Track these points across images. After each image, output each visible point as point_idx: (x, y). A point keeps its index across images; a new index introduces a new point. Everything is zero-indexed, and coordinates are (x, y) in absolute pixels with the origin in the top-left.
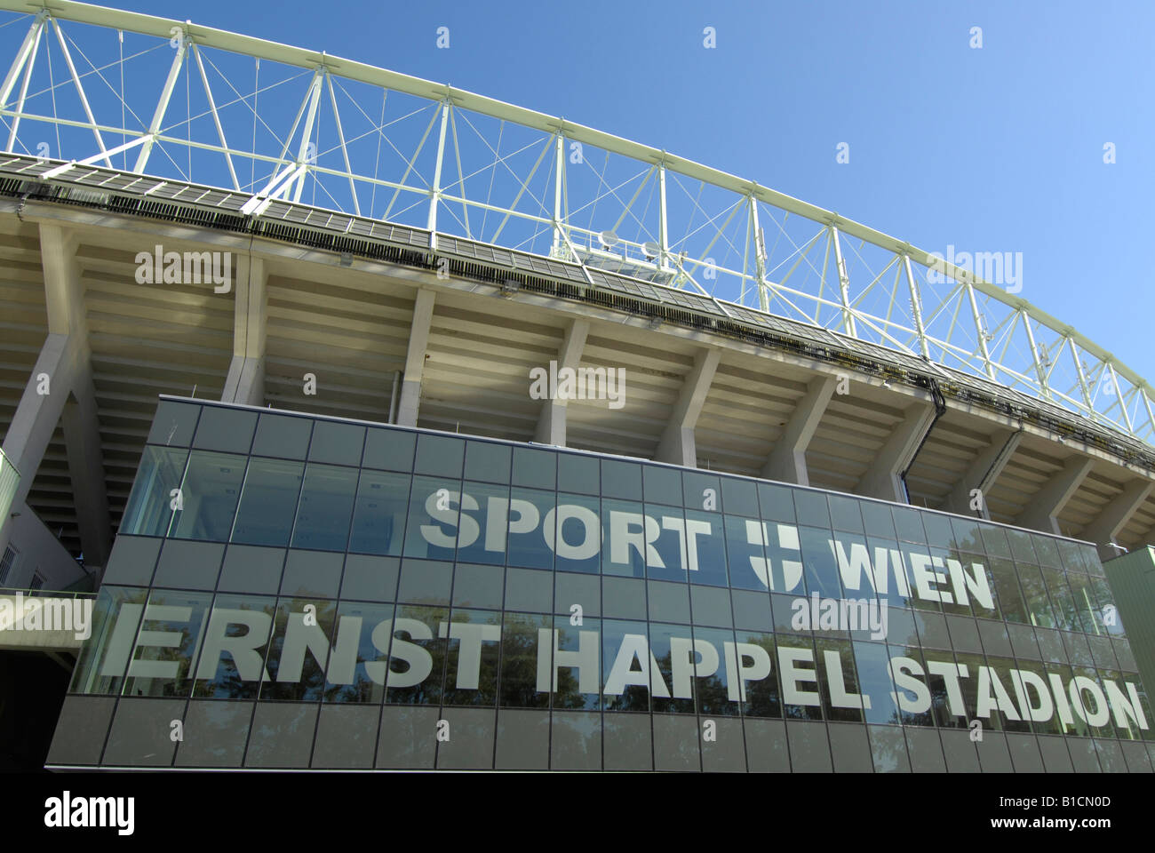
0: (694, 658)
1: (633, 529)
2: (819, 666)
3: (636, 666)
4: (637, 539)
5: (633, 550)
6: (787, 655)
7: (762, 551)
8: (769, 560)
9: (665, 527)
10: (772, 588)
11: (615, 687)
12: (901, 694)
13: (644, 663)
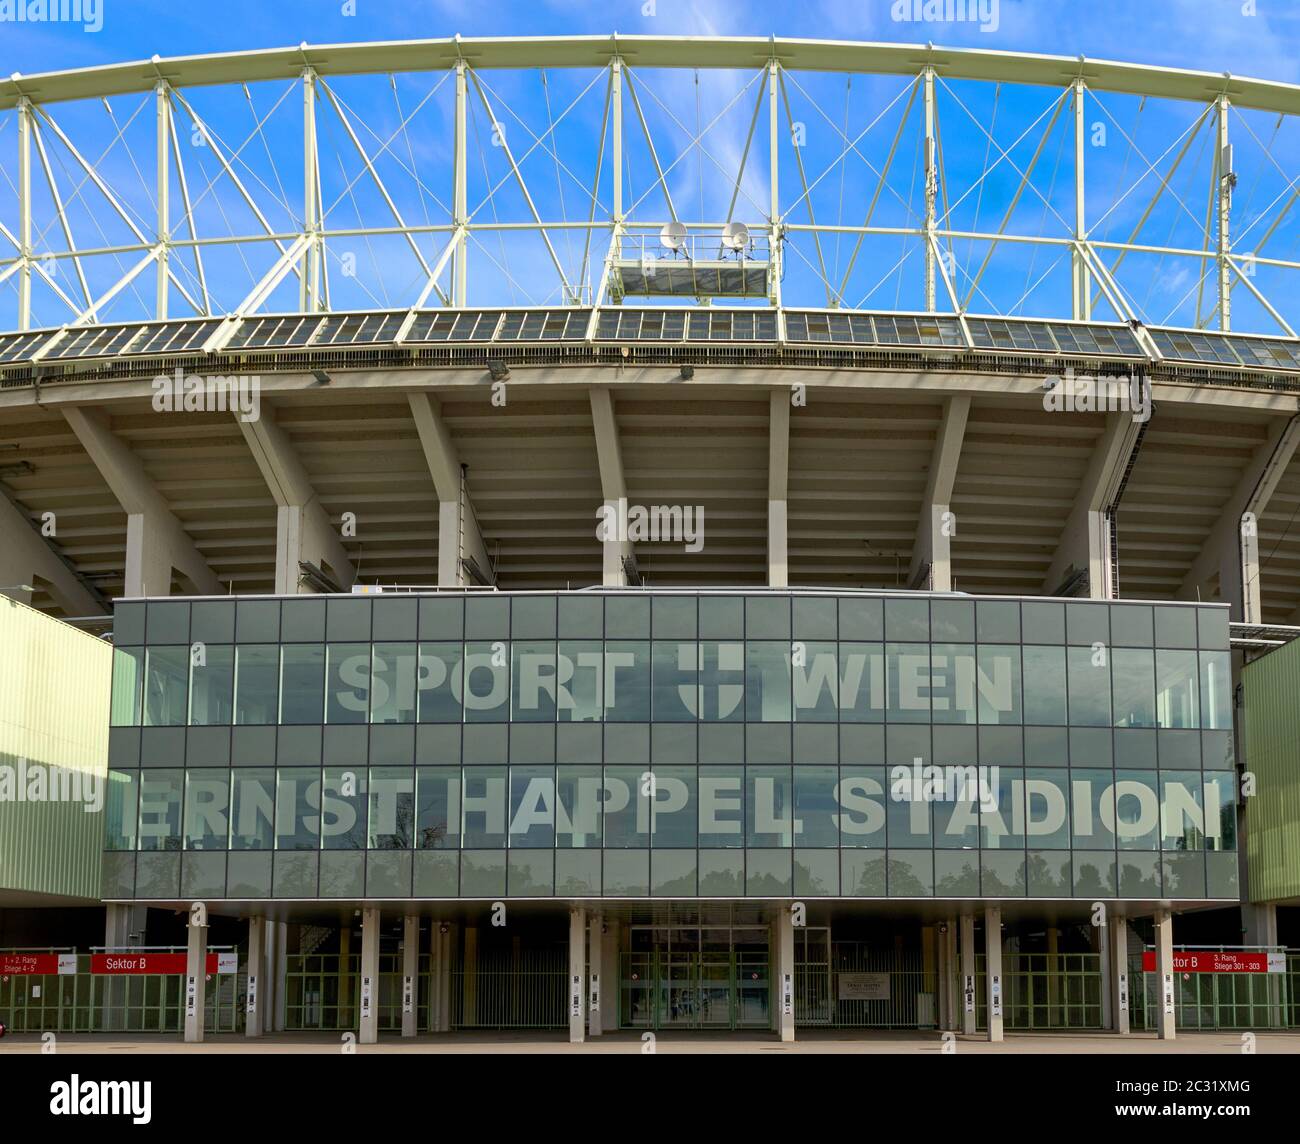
0: (603, 795)
1: (544, 671)
2: (746, 793)
3: (541, 806)
4: (548, 682)
5: (542, 692)
6: (708, 784)
7: (694, 678)
8: (701, 687)
9: (580, 664)
10: (701, 717)
11: (520, 826)
12: (845, 817)
13: (549, 803)
